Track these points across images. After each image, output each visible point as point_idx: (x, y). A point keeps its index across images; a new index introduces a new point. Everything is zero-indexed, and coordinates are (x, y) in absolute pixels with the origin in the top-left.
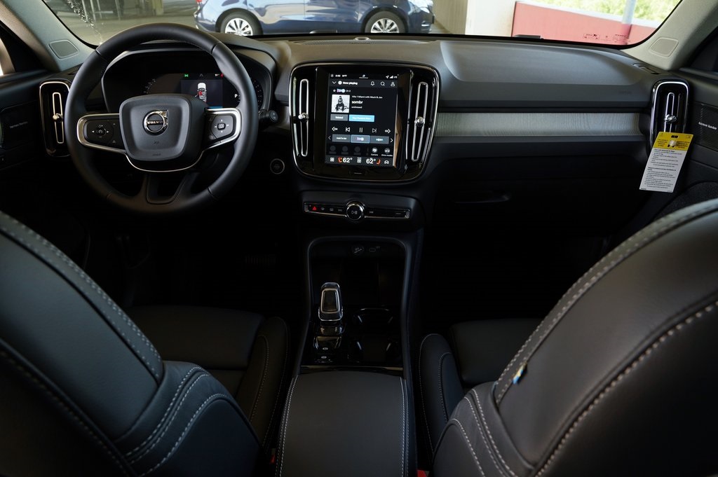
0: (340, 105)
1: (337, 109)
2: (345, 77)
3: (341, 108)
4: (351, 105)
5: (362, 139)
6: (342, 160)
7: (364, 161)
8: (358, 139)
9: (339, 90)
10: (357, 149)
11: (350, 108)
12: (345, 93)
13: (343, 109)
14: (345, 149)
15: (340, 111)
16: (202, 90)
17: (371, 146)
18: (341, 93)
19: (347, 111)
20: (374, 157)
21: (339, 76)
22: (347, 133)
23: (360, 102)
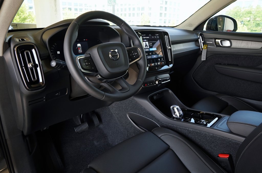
0: (146, 45)
1: (146, 47)
2: (145, 36)
3: (147, 46)
4: (149, 45)
5: (155, 56)
6: (152, 65)
7: (157, 64)
8: (154, 56)
9: (145, 40)
10: (155, 60)
11: (149, 46)
12: (147, 41)
13: (147, 47)
14: (151, 61)
15: (147, 48)
16: (79, 47)
17: (158, 58)
18: (145, 41)
19: (148, 47)
20: (159, 62)
21: (143, 35)
22: (151, 55)
23: (151, 44)
